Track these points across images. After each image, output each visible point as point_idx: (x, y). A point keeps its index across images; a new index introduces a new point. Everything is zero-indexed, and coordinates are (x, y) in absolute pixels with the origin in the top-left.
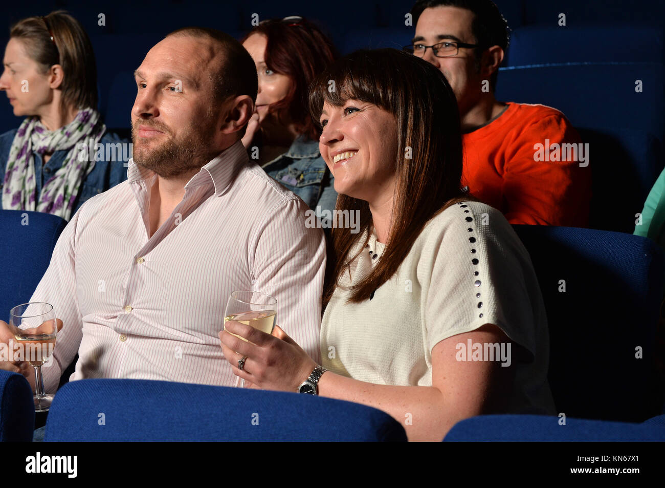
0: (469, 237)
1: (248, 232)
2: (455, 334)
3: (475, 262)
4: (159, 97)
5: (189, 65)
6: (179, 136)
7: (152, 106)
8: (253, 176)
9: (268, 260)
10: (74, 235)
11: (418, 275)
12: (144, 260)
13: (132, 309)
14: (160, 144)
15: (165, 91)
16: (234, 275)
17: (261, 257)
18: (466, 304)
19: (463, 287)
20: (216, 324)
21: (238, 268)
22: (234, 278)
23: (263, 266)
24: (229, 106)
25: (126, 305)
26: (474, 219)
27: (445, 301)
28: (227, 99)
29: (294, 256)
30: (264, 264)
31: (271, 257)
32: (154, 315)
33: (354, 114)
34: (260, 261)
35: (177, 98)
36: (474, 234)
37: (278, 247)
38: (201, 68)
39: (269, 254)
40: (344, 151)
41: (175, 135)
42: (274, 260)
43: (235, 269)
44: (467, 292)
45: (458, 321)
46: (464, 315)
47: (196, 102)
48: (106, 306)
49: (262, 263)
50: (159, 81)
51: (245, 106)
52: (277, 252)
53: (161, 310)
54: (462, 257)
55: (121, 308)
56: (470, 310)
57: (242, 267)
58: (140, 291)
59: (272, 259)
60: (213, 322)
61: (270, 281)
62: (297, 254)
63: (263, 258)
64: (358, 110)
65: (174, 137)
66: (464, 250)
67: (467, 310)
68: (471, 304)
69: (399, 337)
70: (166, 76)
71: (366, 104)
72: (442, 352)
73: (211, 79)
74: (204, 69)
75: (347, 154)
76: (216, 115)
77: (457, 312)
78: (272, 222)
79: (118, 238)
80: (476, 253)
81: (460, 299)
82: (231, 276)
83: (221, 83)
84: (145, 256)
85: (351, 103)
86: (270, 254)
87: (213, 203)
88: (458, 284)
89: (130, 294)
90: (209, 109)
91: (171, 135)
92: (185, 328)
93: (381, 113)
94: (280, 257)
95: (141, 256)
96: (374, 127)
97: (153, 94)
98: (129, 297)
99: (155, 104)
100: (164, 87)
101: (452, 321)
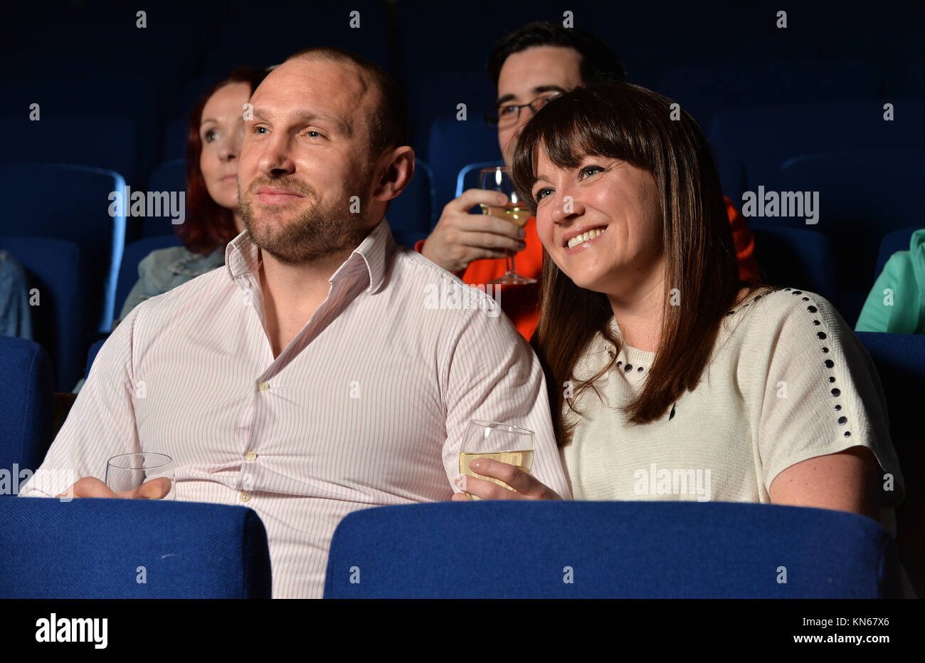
0: (817, 332)
1: (435, 343)
2: (811, 457)
3: (830, 364)
4: (294, 146)
5: (337, 101)
6: (326, 202)
7: (285, 159)
8: (416, 266)
9: (471, 380)
10: (130, 356)
11: (739, 384)
12: (269, 387)
13: (257, 456)
14: (299, 215)
15: (301, 139)
16: (421, 402)
17: (460, 377)
18: (821, 418)
19: (816, 396)
20: (394, 473)
21: (426, 394)
22: (420, 408)
23: (465, 388)
24: (385, 162)
25: (249, 449)
26: (818, 309)
27: (792, 413)
28: (384, 152)
29: (507, 373)
30: (466, 385)
31: (475, 376)
32: (292, 463)
33: (597, 175)
34: (459, 382)
35: (322, 147)
36: (824, 328)
37: (484, 362)
38: (353, 106)
39: (472, 371)
40: (588, 230)
41: (321, 198)
42: (481, 381)
43: (421, 394)
44: (821, 403)
45: (814, 439)
46: (822, 432)
47: (349, 154)
48: (209, 454)
49: (463, 385)
50: (294, 122)
51: (405, 162)
52: (483, 370)
53: (310, 455)
54: (810, 357)
55: (241, 456)
56: (828, 426)
57: (431, 391)
58: (270, 429)
59: (478, 378)
60: (390, 472)
61: (477, 410)
62: (511, 370)
63: (465, 379)
64: (601, 170)
65: (319, 202)
66: (813, 348)
67: (823, 425)
68: (828, 418)
69: (725, 465)
70: (307, 115)
71: (613, 160)
72: (791, 481)
73: (366, 121)
74: (357, 107)
75: (592, 233)
76: (371, 172)
77: (810, 428)
78: (470, 328)
79: (216, 356)
80: (829, 353)
81: (812, 412)
82: (416, 404)
83: (380, 128)
84: (271, 380)
85: (590, 161)
86: (475, 372)
87: (367, 303)
88: (809, 391)
89: (255, 434)
90: (364, 164)
91: (316, 199)
92: (344, 479)
93: (635, 172)
94: (489, 375)
95: (265, 380)
96: (630, 192)
97: (286, 141)
98: (254, 438)
99: (289, 156)
100: (298, 132)
101: (805, 440)
